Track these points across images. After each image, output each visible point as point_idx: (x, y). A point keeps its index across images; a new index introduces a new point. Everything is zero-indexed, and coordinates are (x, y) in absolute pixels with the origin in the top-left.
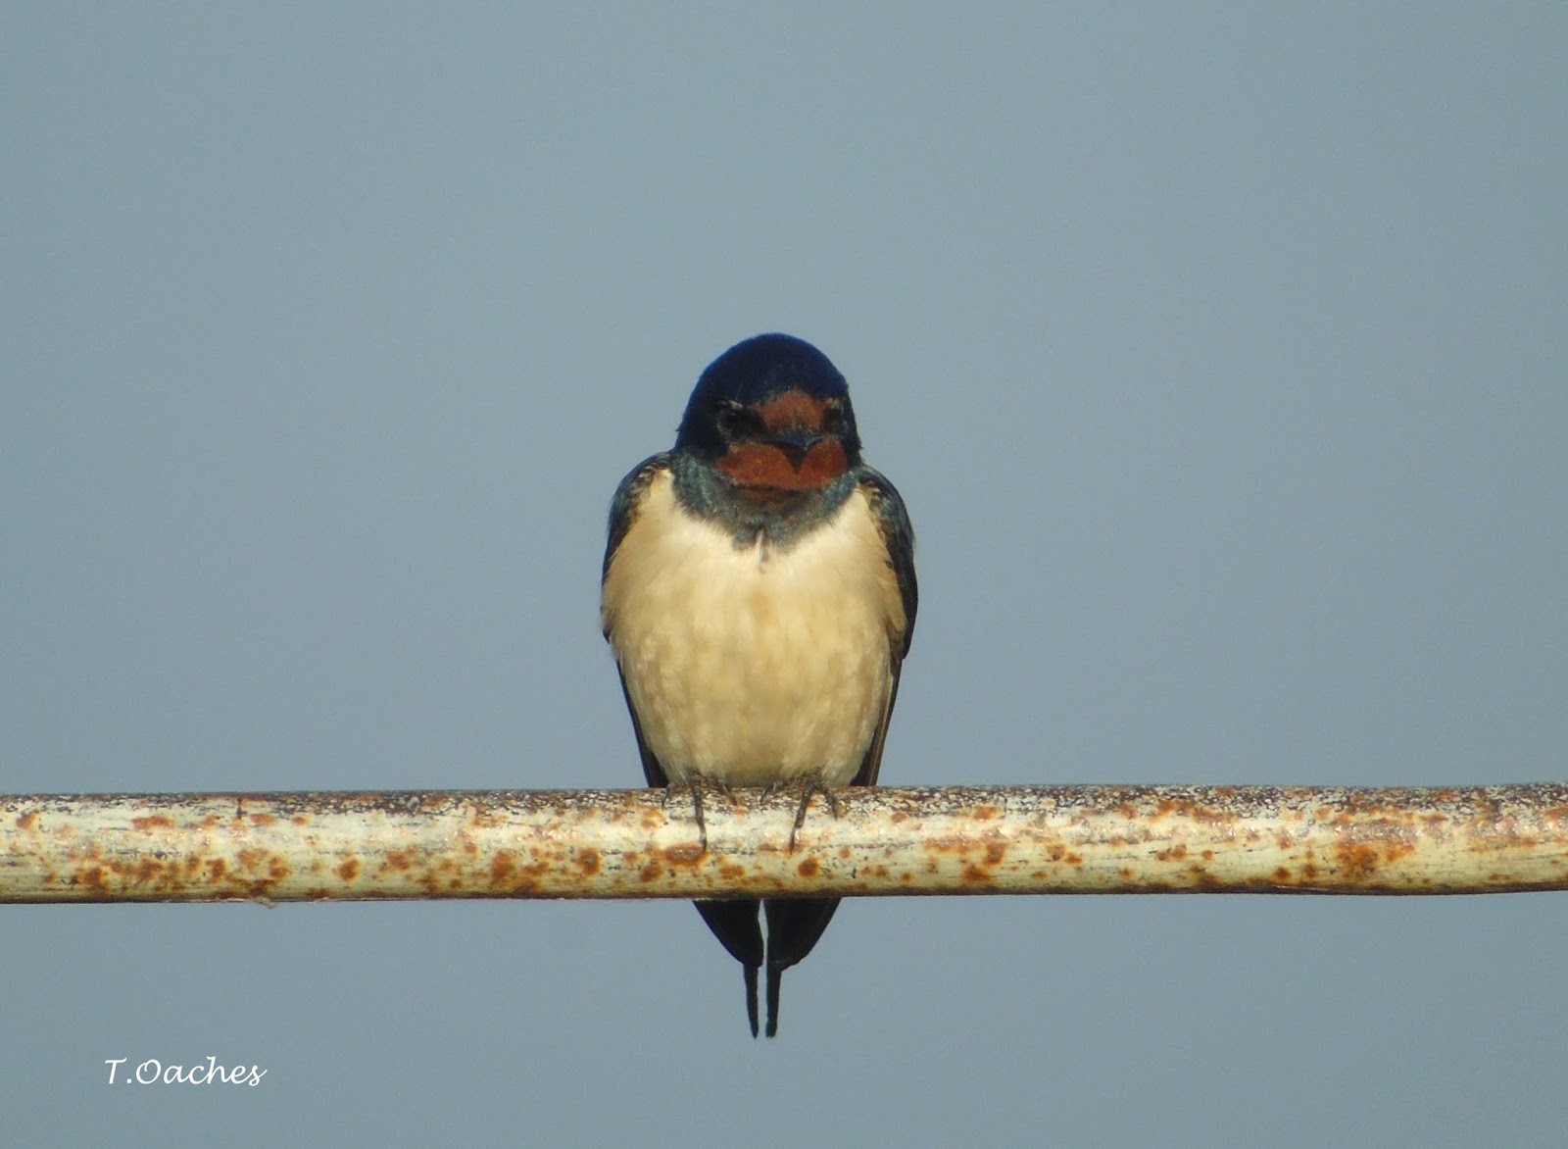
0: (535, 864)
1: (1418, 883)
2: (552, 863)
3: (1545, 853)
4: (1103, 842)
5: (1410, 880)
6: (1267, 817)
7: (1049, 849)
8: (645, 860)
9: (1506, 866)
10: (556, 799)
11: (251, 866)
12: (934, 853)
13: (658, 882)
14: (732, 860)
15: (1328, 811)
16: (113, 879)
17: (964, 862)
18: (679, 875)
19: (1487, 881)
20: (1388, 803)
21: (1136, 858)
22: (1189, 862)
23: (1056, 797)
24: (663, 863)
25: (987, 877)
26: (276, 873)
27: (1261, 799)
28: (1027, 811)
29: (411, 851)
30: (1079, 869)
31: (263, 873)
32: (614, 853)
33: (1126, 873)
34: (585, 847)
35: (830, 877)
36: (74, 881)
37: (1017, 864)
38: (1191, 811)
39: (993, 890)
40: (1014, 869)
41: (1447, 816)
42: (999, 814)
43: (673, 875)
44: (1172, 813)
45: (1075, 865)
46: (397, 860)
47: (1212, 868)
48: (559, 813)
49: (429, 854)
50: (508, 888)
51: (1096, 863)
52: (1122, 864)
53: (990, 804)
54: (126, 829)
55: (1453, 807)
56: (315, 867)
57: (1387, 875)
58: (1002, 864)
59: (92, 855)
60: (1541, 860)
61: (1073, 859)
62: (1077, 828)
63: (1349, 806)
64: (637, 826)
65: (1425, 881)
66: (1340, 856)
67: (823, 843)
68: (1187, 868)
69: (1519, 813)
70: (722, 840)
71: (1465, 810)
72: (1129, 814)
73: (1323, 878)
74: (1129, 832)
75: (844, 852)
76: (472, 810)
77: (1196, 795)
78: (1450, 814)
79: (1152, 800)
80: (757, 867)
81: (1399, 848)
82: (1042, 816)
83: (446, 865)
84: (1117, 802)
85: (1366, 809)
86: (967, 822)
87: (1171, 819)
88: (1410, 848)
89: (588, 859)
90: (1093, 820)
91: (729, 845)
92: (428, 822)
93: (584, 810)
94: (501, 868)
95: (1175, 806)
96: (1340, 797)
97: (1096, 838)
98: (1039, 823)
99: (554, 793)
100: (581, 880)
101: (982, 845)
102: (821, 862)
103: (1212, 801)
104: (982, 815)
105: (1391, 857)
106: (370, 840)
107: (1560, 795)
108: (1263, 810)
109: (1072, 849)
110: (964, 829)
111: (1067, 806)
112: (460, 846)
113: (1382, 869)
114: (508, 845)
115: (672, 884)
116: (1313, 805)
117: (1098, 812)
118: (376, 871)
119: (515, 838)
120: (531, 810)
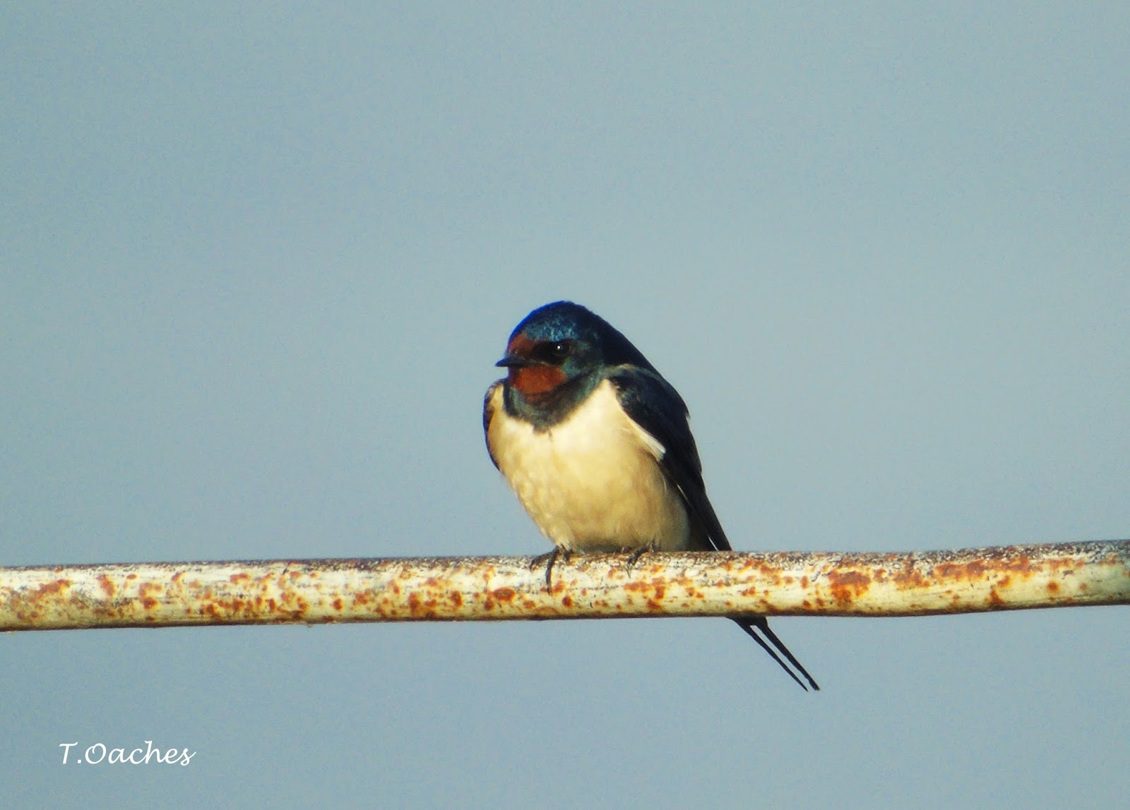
0: (430, 600)
1: (876, 610)
2: (438, 600)
3: (935, 592)
4: (714, 585)
5: (871, 608)
6: (797, 570)
7: (687, 590)
8: (484, 597)
9: (916, 599)
10: (444, 562)
11: (288, 602)
12: (629, 592)
13: (494, 611)
14: (528, 597)
15: (828, 567)
16: (220, 610)
17: (645, 597)
18: (503, 606)
19: (911, 608)
20: (861, 562)
21: (731, 595)
22: (759, 597)
23: (696, 559)
24: (493, 599)
25: (659, 607)
26: (301, 606)
27: (798, 559)
28: (678, 567)
29: (367, 592)
30: (704, 601)
31: (294, 607)
32: (468, 593)
33: (728, 604)
34: (453, 590)
35: (580, 607)
36: (202, 612)
37: (672, 599)
38: (760, 567)
39: (666, 614)
40: (671, 601)
41: (887, 569)
42: (663, 569)
43: (500, 606)
44: (750, 568)
45: (701, 599)
46: (361, 598)
47: (771, 600)
48: (444, 570)
49: (376, 595)
50: (422, 614)
51: (712, 598)
52: (726, 598)
53: (660, 564)
54: (225, 581)
55: (892, 564)
56: (320, 603)
57: (858, 605)
58: (664, 599)
59: (208, 597)
60: (935, 596)
61: (700, 596)
62: (701, 577)
63: (841, 563)
64: (480, 578)
65: (879, 608)
66: (833, 593)
67: (573, 587)
68: (758, 600)
69: (923, 567)
70: (522, 585)
71: (897, 566)
72: (729, 568)
73: (828, 606)
74: (727, 579)
75: (584, 592)
76: (401, 569)
77: (767, 557)
78: (889, 568)
79: (743, 560)
80: (541, 602)
81: (861, 588)
82: (685, 570)
83: (386, 601)
84: (725, 561)
85: (848, 564)
86: (647, 573)
87: (750, 571)
88: (866, 588)
89: (456, 597)
90: (709, 572)
91: (525, 588)
92: (378, 576)
93: (457, 568)
94: (414, 603)
95: (754, 564)
96: (838, 558)
97: (710, 583)
98: (683, 574)
99: (444, 558)
100: (454, 610)
101: (653, 588)
102: (573, 598)
103: (772, 561)
104: (655, 570)
105: (858, 594)
106: (346, 586)
107: (947, 556)
108: (797, 566)
109: (698, 590)
110: (644, 577)
111: (699, 564)
112: (392, 590)
113: (854, 601)
114: (416, 589)
115: (502, 611)
116: (822, 563)
117: (713, 568)
118: (351, 605)
119: (419, 585)
120: (431, 568)
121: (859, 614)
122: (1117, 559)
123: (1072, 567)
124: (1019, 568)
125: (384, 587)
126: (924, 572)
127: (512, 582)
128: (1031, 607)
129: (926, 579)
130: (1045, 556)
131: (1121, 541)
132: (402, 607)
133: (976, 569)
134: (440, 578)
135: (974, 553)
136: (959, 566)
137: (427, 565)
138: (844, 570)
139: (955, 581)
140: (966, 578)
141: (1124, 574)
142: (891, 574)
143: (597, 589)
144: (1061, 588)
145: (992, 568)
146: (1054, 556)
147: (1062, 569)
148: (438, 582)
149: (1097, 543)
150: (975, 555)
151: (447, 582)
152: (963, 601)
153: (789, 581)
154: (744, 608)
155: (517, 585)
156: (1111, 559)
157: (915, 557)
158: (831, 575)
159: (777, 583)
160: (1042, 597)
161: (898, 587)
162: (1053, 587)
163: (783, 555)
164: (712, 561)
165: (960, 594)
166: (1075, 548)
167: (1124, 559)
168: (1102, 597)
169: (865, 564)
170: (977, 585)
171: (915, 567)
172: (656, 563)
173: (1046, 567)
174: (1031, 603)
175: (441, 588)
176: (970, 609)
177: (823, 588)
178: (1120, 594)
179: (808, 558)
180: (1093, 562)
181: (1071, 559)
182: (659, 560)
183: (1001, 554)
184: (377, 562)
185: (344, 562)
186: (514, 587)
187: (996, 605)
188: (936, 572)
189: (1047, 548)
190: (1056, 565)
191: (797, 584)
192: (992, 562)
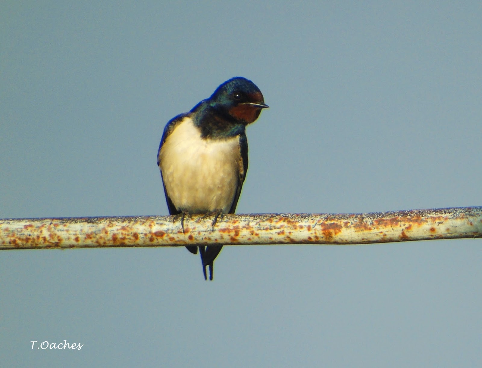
0: (123, 237)
1: (344, 241)
2: (127, 237)
3: (374, 232)
4: (264, 229)
5: (342, 240)
6: (305, 222)
7: (250, 232)
8: (149, 236)
9: (365, 236)
10: (129, 218)
11: (53, 238)
12: (221, 233)
13: (155, 242)
14: (171, 235)
15: (321, 220)
16: (19, 242)
17: (229, 235)
19: (362, 240)
20: (337, 218)
21: (272, 234)
22: (286, 235)
23: (254, 217)
24: (154, 236)
25: (236, 240)
26: (59, 240)
27: (305, 217)
28: (246, 221)
29: (92, 233)
30: (259, 237)
31: (56, 240)
32: (142, 234)
33: (271, 238)
34: (134, 232)
35: (197, 240)
36: (10, 243)
37: (243, 236)
38: (287, 220)
39: (240, 244)
40: (242, 237)
41: (350, 222)
42: (238, 222)
43: (158, 240)
44: (282, 221)
46: (89, 236)
47: (292, 237)
48: (129, 223)
49: (96, 234)
50: (118, 244)
51: (263, 236)
52: (270, 236)
53: (237, 219)
54: (21, 228)
55: (352, 219)
56: (69, 239)
57: (336, 239)
58: (239, 236)
59: (13, 236)
60: (374, 234)
61: (257, 235)
62: (258, 226)
63: (327, 219)
64: (148, 226)
65: (346, 240)
66: (323, 233)
67: (194, 230)
68: (286, 237)
69: (368, 221)
70: (168, 230)
71: (355, 220)
72: (271, 221)
73: (320, 239)
74: (270, 226)
75: (199, 233)
76: (108, 222)
77: (290, 216)
78: (351, 221)
79: (278, 217)
80: (178, 238)
81: (337, 231)
82: (249, 222)
83: (101, 238)
84: (269, 218)
85: (330, 220)
86: (231, 224)
87: (281, 223)
88: (340, 231)
89: (136, 236)
90: (261, 223)
91: (170, 231)
92: (97, 225)
93: (136, 222)
94: (115, 238)
95: (283, 219)
96: (325, 216)
97: (262, 228)
98: (248, 224)
99: (129, 217)
100: (135, 241)
101: (234, 231)
102: (194, 236)
103: (293, 218)
104: (234, 222)
105: (336, 233)
106: (81, 230)
107: (380, 215)
108: (305, 220)
109: (256, 232)
110: (229, 226)
111: (256, 219)
112: (104, 232)
113: (334, 237)
114: (116, 232)
115: (158, 242)
116: (318, 219)
117: (263, 221)
118: (84, 240)
119: (118, 230)
120: (123, 222)
121: (336, 243)
122: (464, 216)
123: (442, 220)
124: (416, 221)
125: (100, 231)
126: (369, 223)
127: (164, 228)
128: (421, 240)
129: (370, 226)
130: (429, 215)
131: (465, 208)
132: (109, 240)
133: (395, 221)
134: (127, 227)
135: (393, 213)
136: (386, 220)
137: (121, 220)
138: (329, 222)
139: (384, 227)
140: (390, 226)
141: (468, 223)
142: (352, 224)
143: (205, 231)
144: (437, 230)
145: (403, 221)
146: (433, 215)
147: (437, 221)
148: (127, 228)
149: (454, 208)
150: (394, 215)
151: (131, 228)
152: (388, 237)
153: (301, 227)
154: (279, 240)
155: (166, 229)
156: (461, 216)
157: (364, 216)
158: (322, 225)
159: (295, 229)
160: (427, 234)
161: (356, 230)
162: (433, 230)
163: (298, 215)
164: (262, 218)
165: (387, 233)
166: (443, 211)
167: (468, 216)
168: (456, 234)
169: (339, 219)
170: (395, 229)
171: (364, 221)
172: (234, 219)
173: (430, 220)
174: (421, 237)
175: (128, 231)
176: (391, 241)
177: (318, 231)
178: (466, 233)
179: (310, 216)
180: (453, 218)
181: (441, 216)
182: (236, 218)
183: (407, 214)
184: (96, 219)
185: (80, 219)
186: (164, 230)
187: (404, 238)
188: (375, 223)
189: (429, 211)
190: (434, 219)
191: (305, 229)
192: (402, 218)
